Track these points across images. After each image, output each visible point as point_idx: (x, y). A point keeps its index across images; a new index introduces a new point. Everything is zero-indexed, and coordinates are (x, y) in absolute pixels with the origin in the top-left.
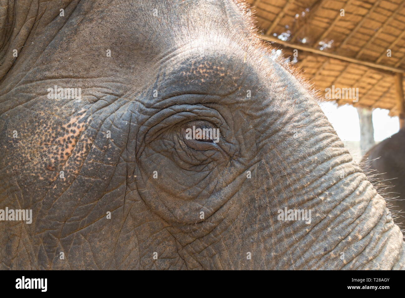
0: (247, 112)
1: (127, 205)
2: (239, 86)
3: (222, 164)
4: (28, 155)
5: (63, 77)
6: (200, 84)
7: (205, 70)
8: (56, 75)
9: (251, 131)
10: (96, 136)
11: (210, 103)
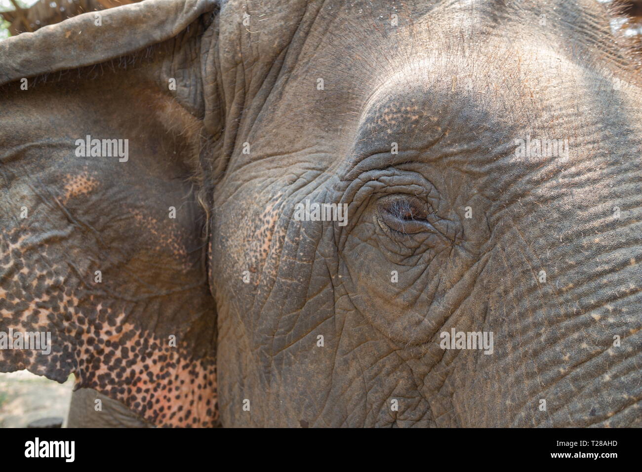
0: (465, 168)
1: (337, 316)
2: (444, 130)
3: (442, 253)
4: (236, 255)
5: (269, 156)
6: (386, 138)
7: (391, 116)
8: (262, 154)
9: (475, 197)
10: (288, 226)
11: (401, 164)
